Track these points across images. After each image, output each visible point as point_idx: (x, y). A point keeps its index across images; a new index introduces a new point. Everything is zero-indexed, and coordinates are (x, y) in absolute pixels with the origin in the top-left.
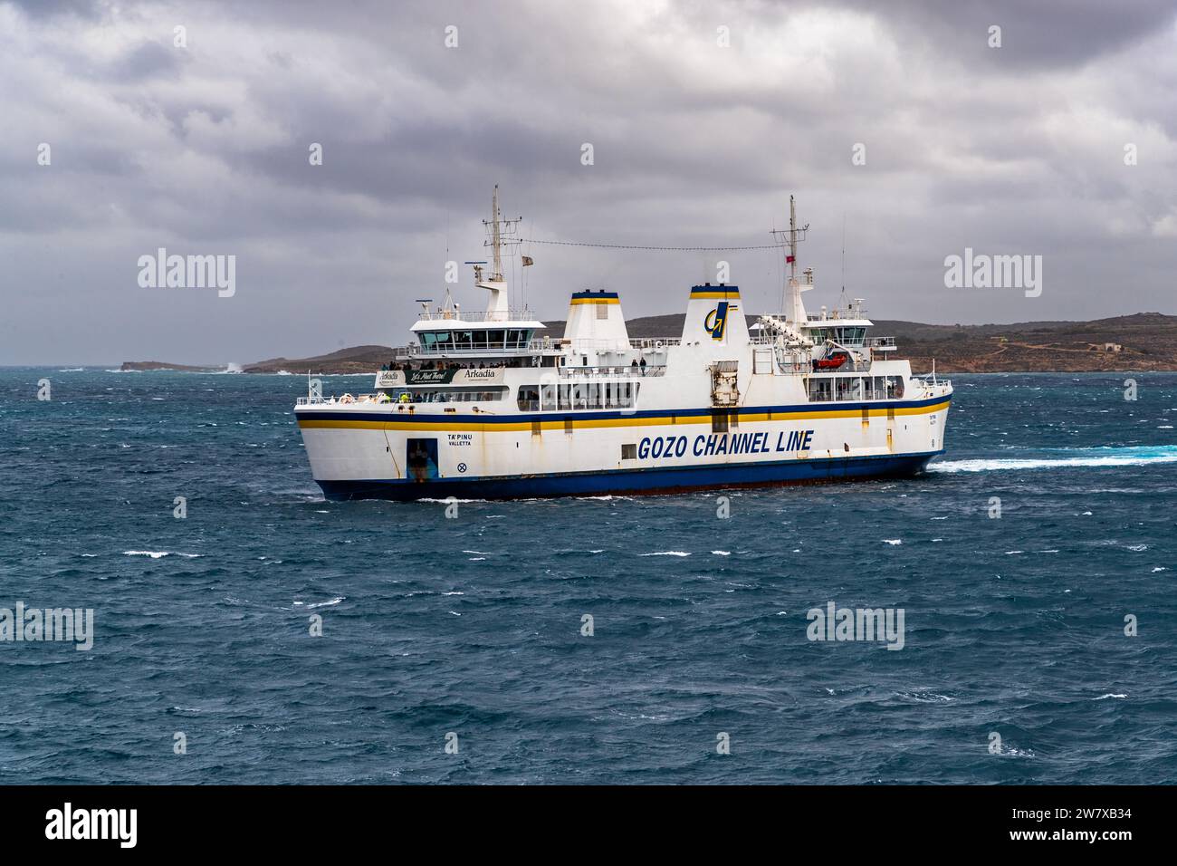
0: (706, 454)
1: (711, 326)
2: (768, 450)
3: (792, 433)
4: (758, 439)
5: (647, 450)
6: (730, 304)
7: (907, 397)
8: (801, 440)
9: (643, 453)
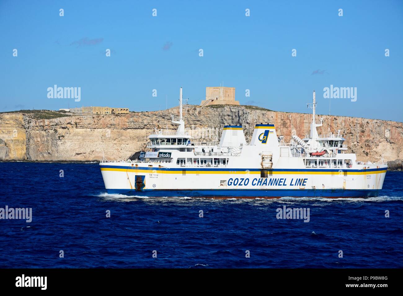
0: (257, 185)
1: (261, 138)
2: (286, 185)
3: (297, 179)
4: (281, 181)
5: (231, 183)
6: (270, 131)
7: (353, 168)
8: (302, 182)
9: (230, 184)
